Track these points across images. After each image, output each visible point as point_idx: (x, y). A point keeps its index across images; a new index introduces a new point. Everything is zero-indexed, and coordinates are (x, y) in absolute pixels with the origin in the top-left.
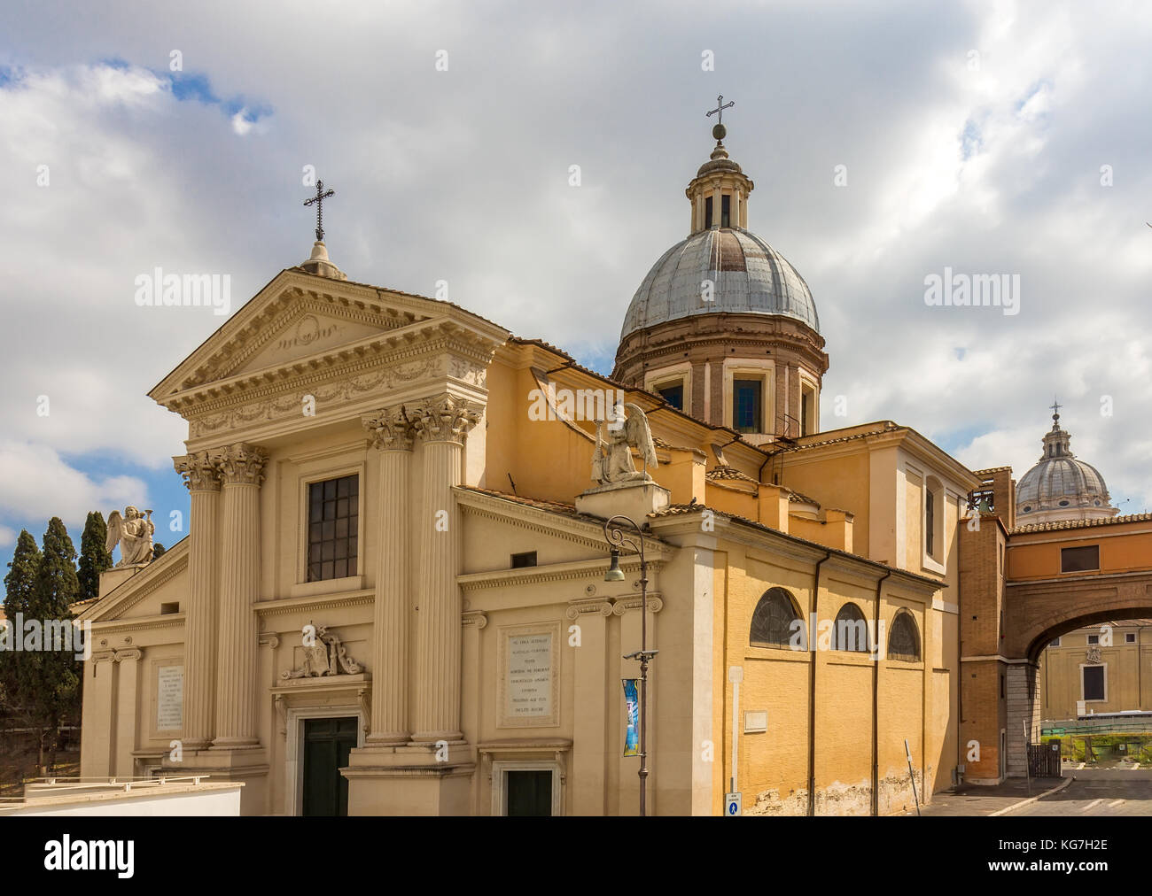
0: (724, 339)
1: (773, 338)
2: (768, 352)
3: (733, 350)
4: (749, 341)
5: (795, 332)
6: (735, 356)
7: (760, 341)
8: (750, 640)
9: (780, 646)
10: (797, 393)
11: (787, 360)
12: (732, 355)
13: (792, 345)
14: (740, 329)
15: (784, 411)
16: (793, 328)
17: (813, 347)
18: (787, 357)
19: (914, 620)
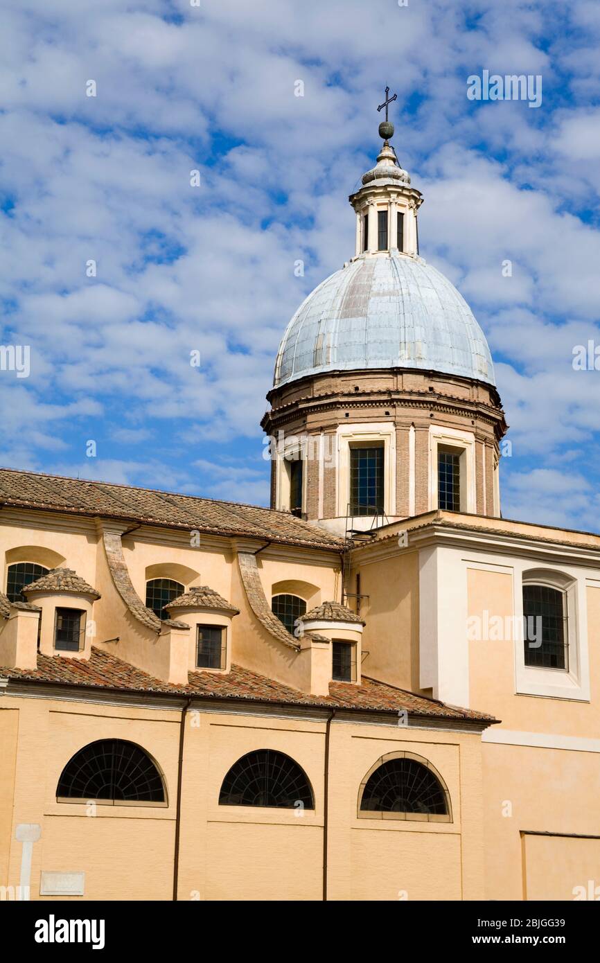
0: (333, 404)
2: (387, 414)
3: (347, 415)
4: (364, 402)
5: (421, 383)
6: (349, 421)
7: (376, 402)
8: (57, 796)
9: (117, 802)
10: (427, 460)
11: (410, 420)
12: (346, 421)
13: (416, 402)
14: (357, 389)
15: (408, 485)
16: (420, 379)
17: (451, 399)
18: (410, 417)
19: (430, 767)
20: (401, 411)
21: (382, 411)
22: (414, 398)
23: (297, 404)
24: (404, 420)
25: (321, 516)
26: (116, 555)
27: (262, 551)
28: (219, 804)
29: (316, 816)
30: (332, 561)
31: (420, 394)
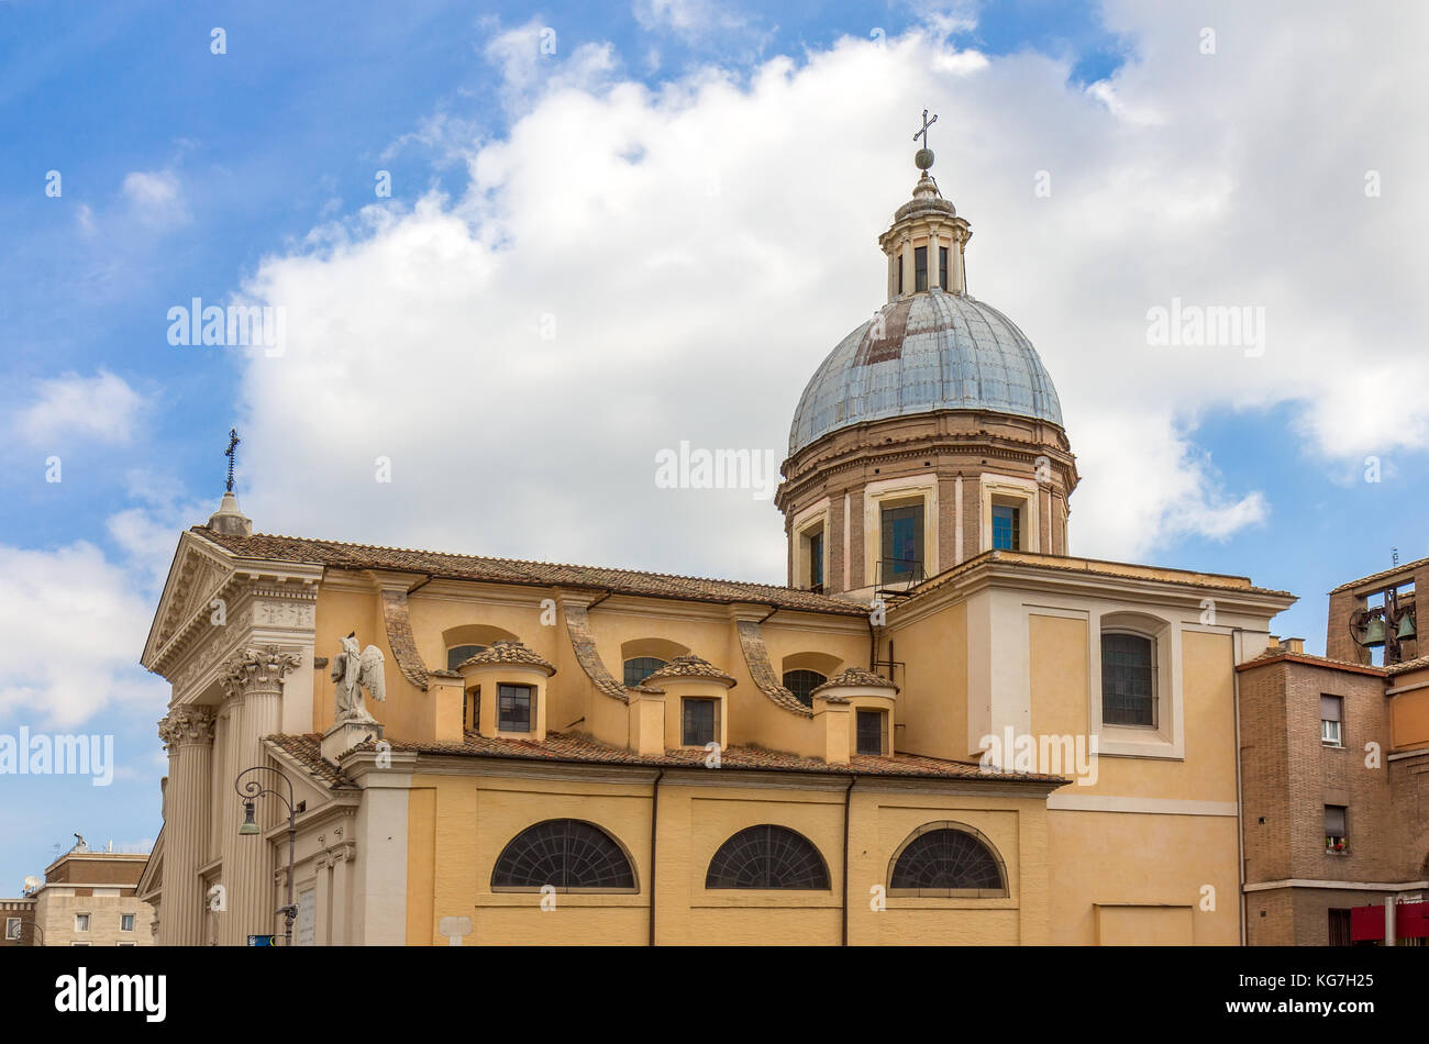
0: (862, 459)
1: (929, 445)
2: (927, 464)
3: (877, 471)
4: (898, 454)
5: (972, 426)
6: (880, 478)
7: (913, 452)
8: (491, 884)
9: (570, 889)
10: (978, 512)
11: (957, 469)
12: (876, 478)
13: (963, 447)
14: (890, 440)
15: (954, 542)
16: (970, 421)
17: (1008, 441)
18: (956, 465)
19: (980, 837)
20: (944, 459)
21: (921, 462)
22: (962, 442)
23: (815, 467)
24: (948, 469)
25: (847, 586)
26: (581, 629)
27: (769, 620)
28: (706, 888)
29: (831, 898)
30: (857, 627)
31: (968, 437)
